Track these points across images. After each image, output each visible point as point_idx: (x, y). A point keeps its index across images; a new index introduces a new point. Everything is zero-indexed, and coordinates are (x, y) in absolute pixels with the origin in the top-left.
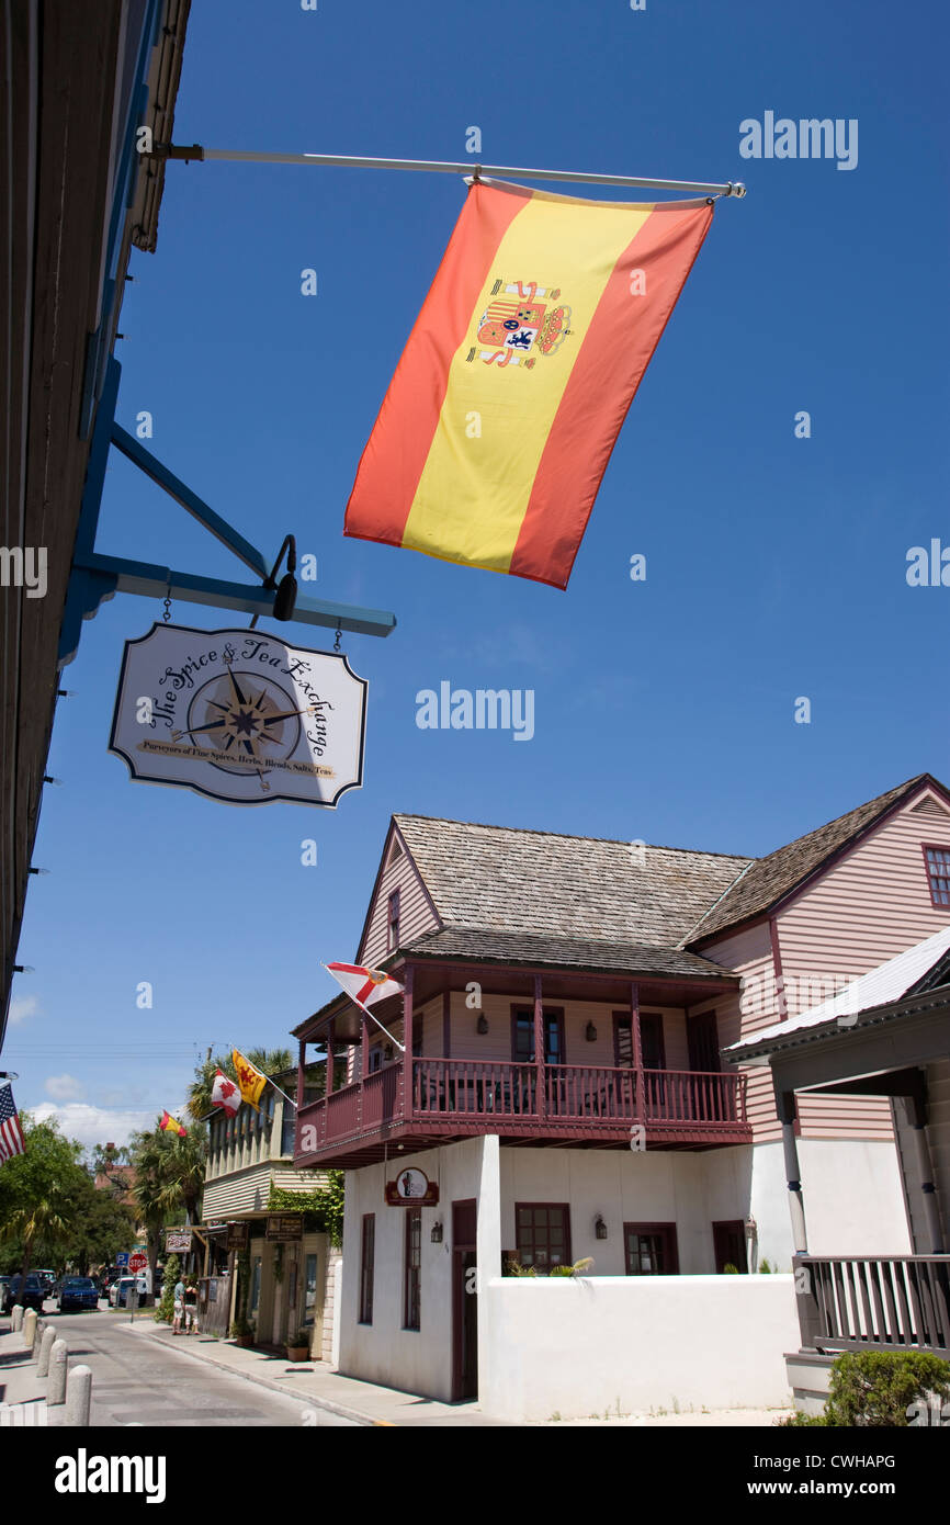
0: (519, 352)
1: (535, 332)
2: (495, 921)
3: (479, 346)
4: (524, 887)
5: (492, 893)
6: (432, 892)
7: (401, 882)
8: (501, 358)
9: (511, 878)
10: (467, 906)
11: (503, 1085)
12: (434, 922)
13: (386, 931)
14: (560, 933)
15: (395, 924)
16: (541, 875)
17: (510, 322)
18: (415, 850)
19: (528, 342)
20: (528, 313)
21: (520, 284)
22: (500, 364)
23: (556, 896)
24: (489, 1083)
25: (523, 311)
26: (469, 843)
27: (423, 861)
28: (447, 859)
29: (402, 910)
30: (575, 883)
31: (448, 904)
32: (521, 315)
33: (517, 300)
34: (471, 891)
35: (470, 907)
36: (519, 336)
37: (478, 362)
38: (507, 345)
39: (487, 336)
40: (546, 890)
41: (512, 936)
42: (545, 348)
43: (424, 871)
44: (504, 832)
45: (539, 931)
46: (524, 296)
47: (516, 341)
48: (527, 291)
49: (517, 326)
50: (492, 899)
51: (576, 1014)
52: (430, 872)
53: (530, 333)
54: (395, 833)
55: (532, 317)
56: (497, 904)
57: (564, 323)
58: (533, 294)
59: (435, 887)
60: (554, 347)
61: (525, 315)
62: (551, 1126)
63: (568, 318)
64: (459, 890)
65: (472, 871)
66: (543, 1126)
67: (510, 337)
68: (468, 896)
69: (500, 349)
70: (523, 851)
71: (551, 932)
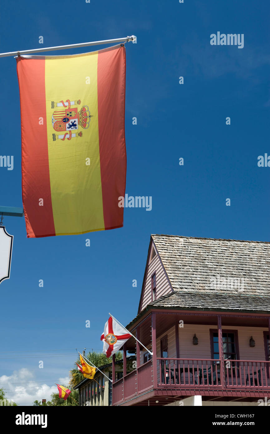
0: (74, 131)
1: (77, 120)
2: (201, 288)
3: (56, 133)
4: (217, 269)
5: (200, 273)
6: (169, 274)
7: (156, 269)
8: (68, 136)
9: (210, 265)
10: (186, 281)
11: (203, 371)
12: (170, 289)
13: (151, 294)
14: (234, 292)
15: (154, 290)
16: (226, 262)
17: (65, 119)
18: (162, 253)
19: (75, 125)
20: (71, 113)
21: (62, 102)
22: (68, 139)
23: (234, 273)
24: (196, 370)
25: (68, 113)
26: (190, 248)
27: (165, 258)
28: (178, 257)
29: (157, 283)
30: (244, 266)
31: (177, 280)
32: (68, 115)
33: (64, 109)
34: (189, 273)
35: (188, 281)
36: (71, 124)
37: (58, 141)
38: (67, 129)
39: (57, 127)
40: (229, 270)
41: (208, 295)
42: (84, 126)
43: (165, 263)
44: (209, 241)
45: (223, 292)
46: (66, 106)
47: (70, 126)
48: (66, 104)
49: (68, 120)
50: (200, 276)
51: (244, 333)
52: (168, 264)
53: (75, 121)
54: (153, 245)
55: (73, 114)
56: (203, 279)
57: (88, 113)
58: (69, 104)
59: (171, 272)
60: (87, 125)
61: (70, 114)
62: (229, 391)
63: (88, 110)
64: (183, 272)
65: (190, 262)
66: (224, 391)
67: (67, 125)
68: (187, 275)
69: (65, 132)
70: (218, 250)
71: (229, 292)
